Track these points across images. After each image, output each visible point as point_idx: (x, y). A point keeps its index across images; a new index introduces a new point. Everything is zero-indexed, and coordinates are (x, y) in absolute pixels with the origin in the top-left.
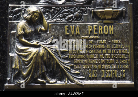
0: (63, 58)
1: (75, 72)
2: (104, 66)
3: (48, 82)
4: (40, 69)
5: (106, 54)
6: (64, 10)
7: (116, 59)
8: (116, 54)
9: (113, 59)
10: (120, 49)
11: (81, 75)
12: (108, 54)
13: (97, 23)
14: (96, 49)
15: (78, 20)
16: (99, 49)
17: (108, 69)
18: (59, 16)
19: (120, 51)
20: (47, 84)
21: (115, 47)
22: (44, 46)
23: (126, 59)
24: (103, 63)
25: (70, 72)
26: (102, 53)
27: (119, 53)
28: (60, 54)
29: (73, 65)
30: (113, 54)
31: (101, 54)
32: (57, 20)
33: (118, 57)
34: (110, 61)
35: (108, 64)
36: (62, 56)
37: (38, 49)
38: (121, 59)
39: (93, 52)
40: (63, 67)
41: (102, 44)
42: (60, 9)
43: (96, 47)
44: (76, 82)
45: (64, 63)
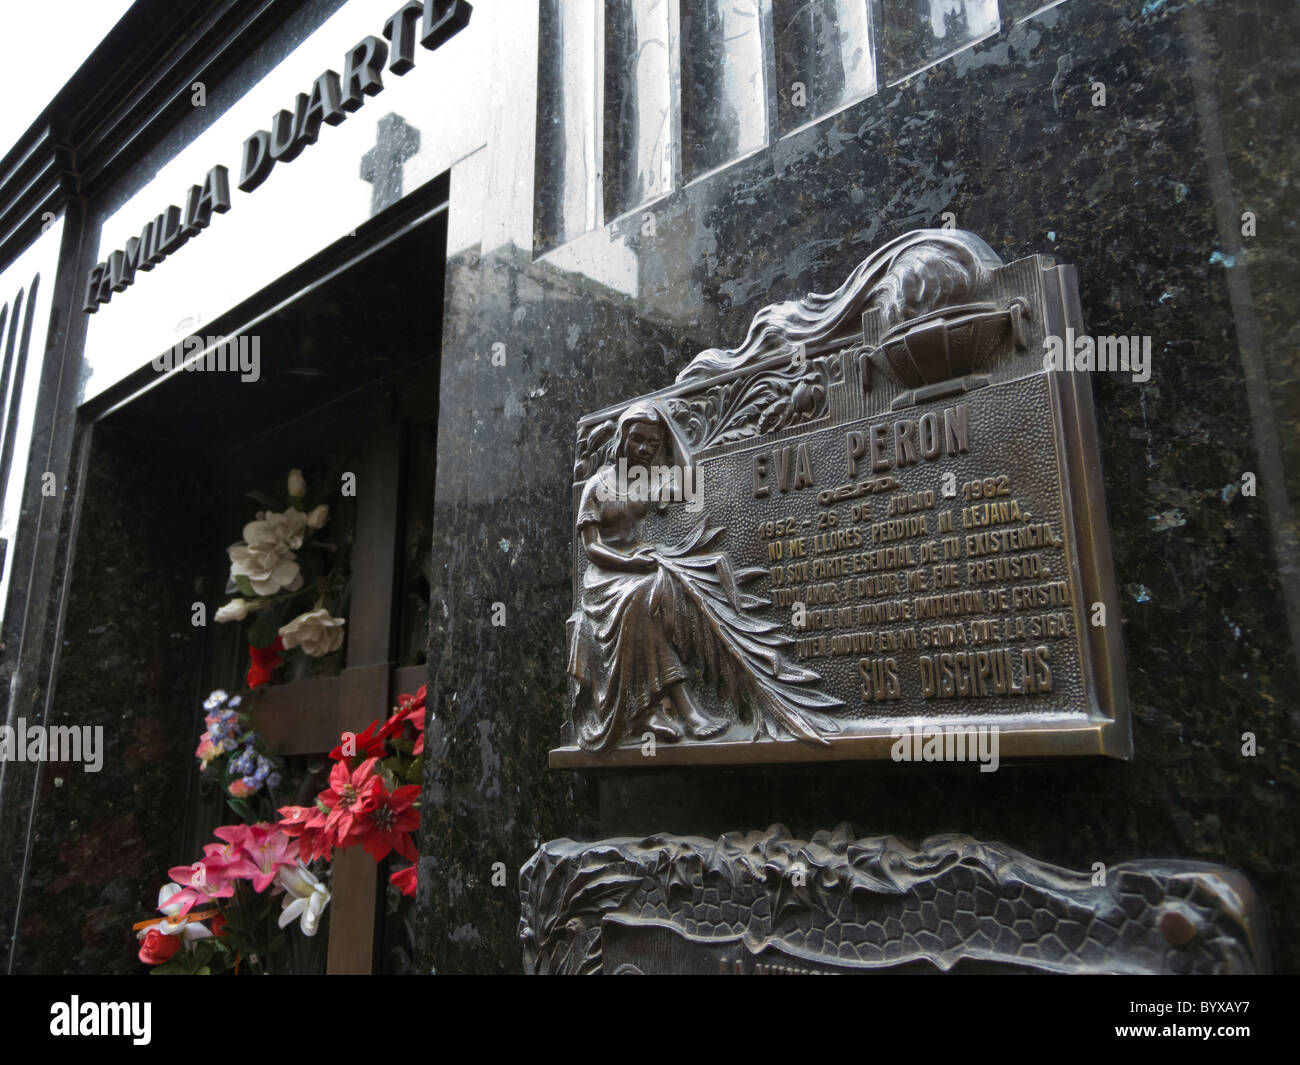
0: (748, 611)
1: (799, 678)
2: (930, 633)
3: (689, 734)
4: (653, 670)
5: (936, 563)
6: (753, 390)
7: (991, 584)
8: (990, 554)
9: (972, 586)
10: (1007, 524)
11: (828, 692)
12: (949, 561)
13: (890, 412)
14: (887, 543)
15: (807, 419)
16: (900, 540)
17: (951, 648)
18: (735, 420)
19: (1008, 535)
20: (687, 743)
21: (978, 518)
22: (669, 563)
23: (1047, 578)
24: (926, 617)
25: (774, 678)
26: (919, 561)
27: (1001, 547)
28: (736, 593)
29: (790, 640)
30: (972, 558)
31: (912, 567)
32: (727, 439)
33: (1000, 573)
34: (956, 600)
35: (950, 617)
36: (743, 600)
37: (643, 580)
38: (1018, 580)
39: (875, 562)
40: (741, 654)
41: (915, 511)
42: (739, 387)
43: (886, 533)
44: (797, 729)
45: (748, 636)
